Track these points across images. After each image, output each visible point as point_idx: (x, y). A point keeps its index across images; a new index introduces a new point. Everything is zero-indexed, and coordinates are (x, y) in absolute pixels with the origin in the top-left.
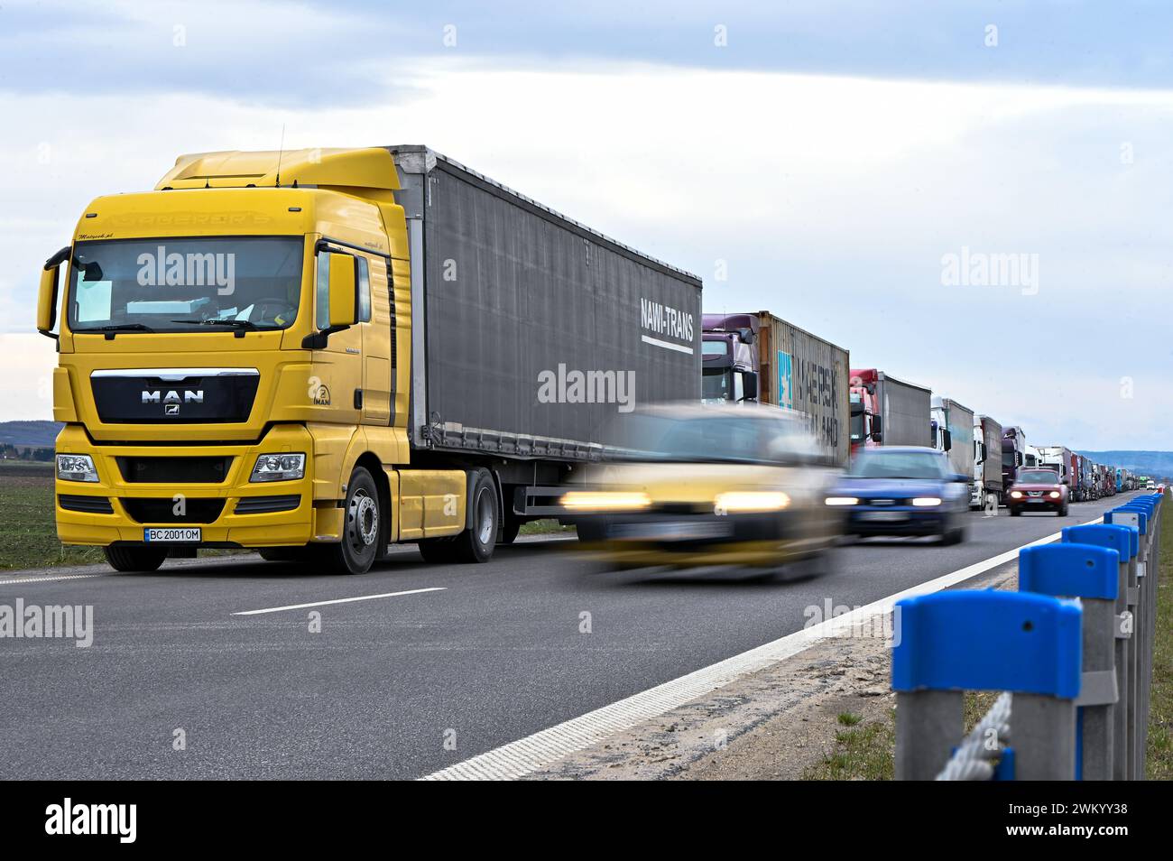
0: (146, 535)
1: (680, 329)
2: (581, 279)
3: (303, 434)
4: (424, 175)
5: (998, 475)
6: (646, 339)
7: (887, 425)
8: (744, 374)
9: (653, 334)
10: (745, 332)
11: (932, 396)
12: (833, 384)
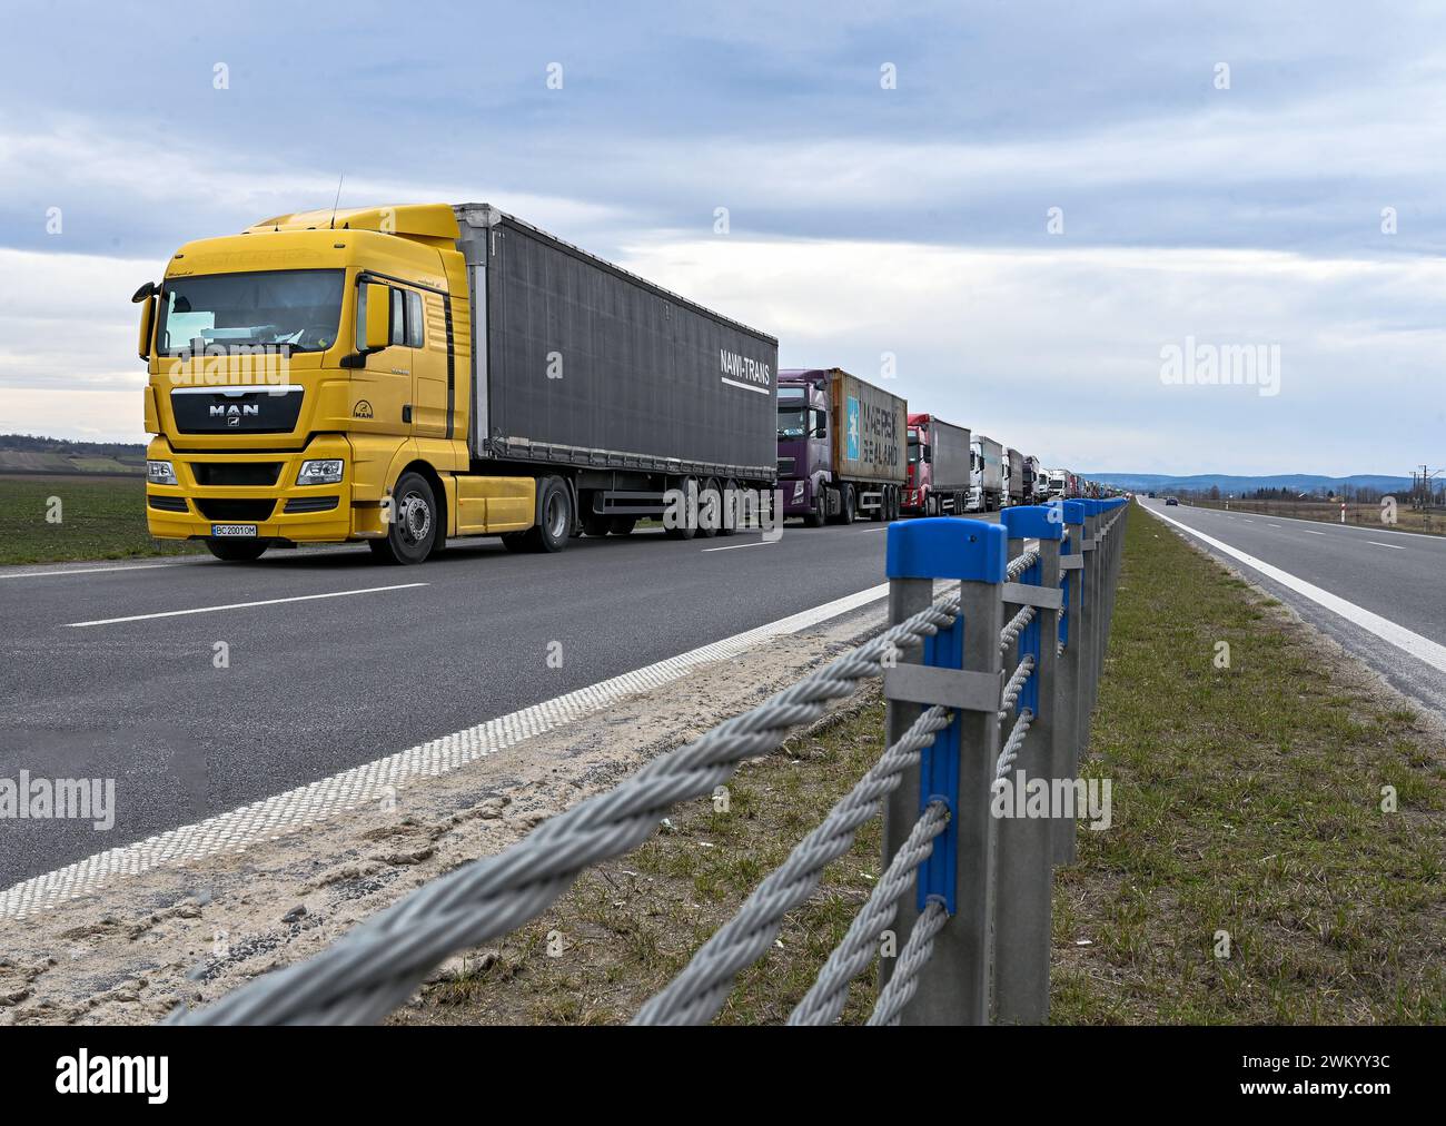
0: (213, 531)
1: (757, 375)
2: (660, 328)
3: (342, 443)
4: (487, 229)
5: (1020, 487)
6: (724, 380)
7: (936, 452)
8: (817, 411)
9: (732, 377)
10: (819, 382)
11: (972, 434)
12: (894, 422)
